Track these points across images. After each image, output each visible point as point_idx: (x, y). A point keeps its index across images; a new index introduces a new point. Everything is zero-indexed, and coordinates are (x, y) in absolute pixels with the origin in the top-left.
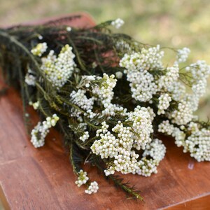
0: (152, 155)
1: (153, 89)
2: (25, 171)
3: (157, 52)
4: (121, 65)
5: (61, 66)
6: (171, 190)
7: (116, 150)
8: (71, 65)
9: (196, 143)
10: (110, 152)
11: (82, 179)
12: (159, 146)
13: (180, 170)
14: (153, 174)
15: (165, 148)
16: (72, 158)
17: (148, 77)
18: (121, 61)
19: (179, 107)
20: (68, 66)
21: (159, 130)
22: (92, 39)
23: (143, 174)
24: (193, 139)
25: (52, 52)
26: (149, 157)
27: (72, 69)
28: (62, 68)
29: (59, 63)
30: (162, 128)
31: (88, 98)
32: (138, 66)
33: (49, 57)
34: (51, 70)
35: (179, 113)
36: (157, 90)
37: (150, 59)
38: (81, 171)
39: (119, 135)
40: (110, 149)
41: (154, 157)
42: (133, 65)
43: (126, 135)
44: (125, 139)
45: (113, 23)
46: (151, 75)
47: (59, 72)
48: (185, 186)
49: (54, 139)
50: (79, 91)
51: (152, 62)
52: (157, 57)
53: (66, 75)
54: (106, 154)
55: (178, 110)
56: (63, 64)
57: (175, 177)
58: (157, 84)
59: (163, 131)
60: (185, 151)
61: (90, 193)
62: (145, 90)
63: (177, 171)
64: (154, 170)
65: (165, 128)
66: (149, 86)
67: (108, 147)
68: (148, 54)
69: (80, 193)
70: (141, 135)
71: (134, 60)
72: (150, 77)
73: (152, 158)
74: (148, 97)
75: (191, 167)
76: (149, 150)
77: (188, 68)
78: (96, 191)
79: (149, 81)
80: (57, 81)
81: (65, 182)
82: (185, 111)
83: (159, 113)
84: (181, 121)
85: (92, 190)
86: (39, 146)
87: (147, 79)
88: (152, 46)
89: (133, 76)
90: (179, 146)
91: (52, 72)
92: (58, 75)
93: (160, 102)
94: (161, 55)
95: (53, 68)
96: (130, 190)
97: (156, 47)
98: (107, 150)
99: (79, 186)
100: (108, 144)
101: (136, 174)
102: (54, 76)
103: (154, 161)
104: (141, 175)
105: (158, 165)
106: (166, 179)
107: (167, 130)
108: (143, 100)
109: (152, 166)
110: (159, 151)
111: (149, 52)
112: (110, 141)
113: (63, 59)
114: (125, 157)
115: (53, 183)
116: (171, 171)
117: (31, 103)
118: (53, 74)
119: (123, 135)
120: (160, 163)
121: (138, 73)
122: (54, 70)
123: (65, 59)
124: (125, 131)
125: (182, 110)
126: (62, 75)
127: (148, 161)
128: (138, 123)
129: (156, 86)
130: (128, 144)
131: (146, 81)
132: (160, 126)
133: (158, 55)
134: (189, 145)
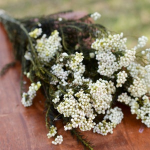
0: (110, 119)
1: (115, 67)
2: (12, 123)
3: (121, 39)
4: (92, 47)
5: (49, 46)
6: (121, 147)
7: (76, 111)
8: (57, 45)
9: (147, 112)
10: (70, 112)
11: (52, 133)
12: (117, 113)
13: (132, 133)
14: (109, 133)
15: (123, 114)
16: (47, 116)
17: (112, 58)
18: (93, 44)
19: (134, 83)
20: (54, 46)
21: (118, 100)
22: (76, 27)
23: (101, 133)
24: (144, 109)
25: (45, 35)
26: (108, 121)
27: (57, 48)
28: (50, 47)
29: (48, 43)
30: (121, 99)
31: (64, 71)
32: (105, 49)
33: (42, 39)
34: (42, 48)
35: (134, 87)
36: (118, 68)
37: (115, 44)
38: (53, 126)
39: (79, 100)
40: (71, 110)
41: (112, 121)
42: (100, 47)
43: (85, 100)
44: (83, 103)
45: (92, 16)
46: (114, 56)
47: (47, 50)
48: (132, 146)
49: (40, 102)
50: (58, 65)
51: (116, 46)
52: (121, 43)
53: (52, 53)
54: (67, 113)
55: (133, 85)
56: (51, 45)
57: (126, 138)
58: (118, 63)
59: (121, 101)
60: (137, 118)
61: (56, 144)
62: (109, 67)
63: (129, 133)
64: (110, 130)
65: (123, 98)
66: (112, 65)
67: (69, 108)
68: (113, 40)
69: (49, 143)
70: (97, 101)
71: (102, 43)
72: (113, 57)
73: (110, 121)
74: (109, 73)
75: (141, 131)
76: (109, 115)
77: (143, 52)
78: (60, 143)
79: (112, 60)
80: (46, 58)
81: (39, 134)
82: (138, 86)
83: (117, 86)
84: (136, 93)
85: (58, 142)
86: (27, 105)
87: (111, 59)
88: (117, 34)
89: (100, 56)
90: (133, 113)
91: (43, 50)
92: (46, 53)
93: (118, 77)
94: (123, 41)
95: (44, 47)
96: (87, 145)
97: (120, 34)
98: (67, 110)
99: (49, 137)
100: (69, 106)
101: (96, 133)
102: (44, 53)
103: (112, 124)
104: (100, 134)
105: (115, 127)
106: (119, 139)
107: (124, 101)
108: (105, 75)
109: (109, 128)
110: (116, 116)
111: (113, 38)
112: (71, 103)
113: (50, 41)
114: (80, 116)
115: (30, 134)
116: (125, 133)
117: (25, 73)
118: (43, 52)
119: (82, 100)
120: (116, 126)
121: (105, 54)
122: (44, 49)
123: (52, 40)
124: (84, 97)
125: (136, 85)
126: (49, 53)
127: (107, 123)
128: (94, 91)
129: (118, 65)
130: (86, 107)
131: (110, 60)
132: (119, 97)
133: (121, 40)
134: (140, 113)
